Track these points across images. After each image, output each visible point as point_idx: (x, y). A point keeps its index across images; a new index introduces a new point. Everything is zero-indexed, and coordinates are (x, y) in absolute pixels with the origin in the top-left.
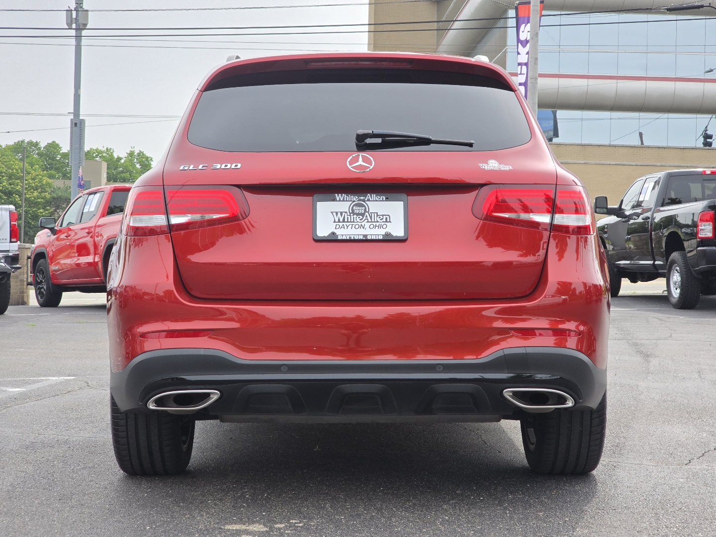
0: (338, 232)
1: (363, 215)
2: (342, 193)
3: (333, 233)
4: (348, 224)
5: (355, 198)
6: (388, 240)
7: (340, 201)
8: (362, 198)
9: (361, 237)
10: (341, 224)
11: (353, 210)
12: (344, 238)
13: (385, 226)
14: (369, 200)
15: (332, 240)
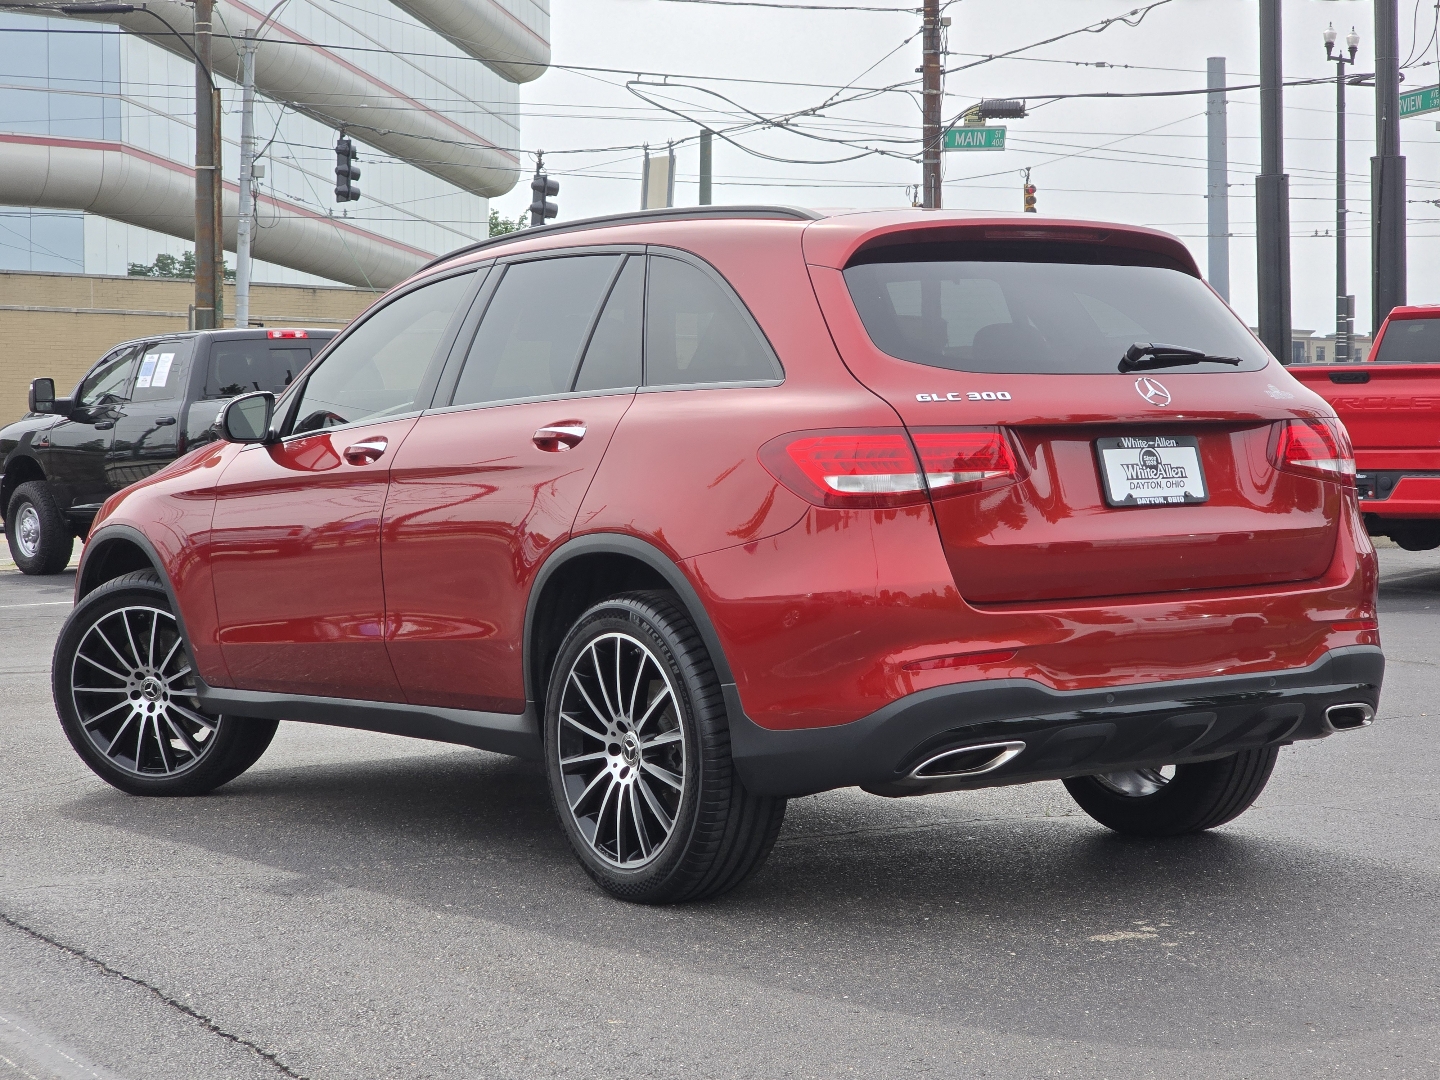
0: (1136, 494)
1: (1156, 467)
2: (1128, 436)
3: (1130, 496)
4: (1143, 481)
5: (1143, 444)
6: (1190, 502)
7: (1128, 448)
8: (1151, 443)
9: (1162, 501)
10: (1135, 482)
11: (1144, 461)
12: (1144, 502)
13: (1182, 484)
14: (1159, 446)
15: (1130, 506)
